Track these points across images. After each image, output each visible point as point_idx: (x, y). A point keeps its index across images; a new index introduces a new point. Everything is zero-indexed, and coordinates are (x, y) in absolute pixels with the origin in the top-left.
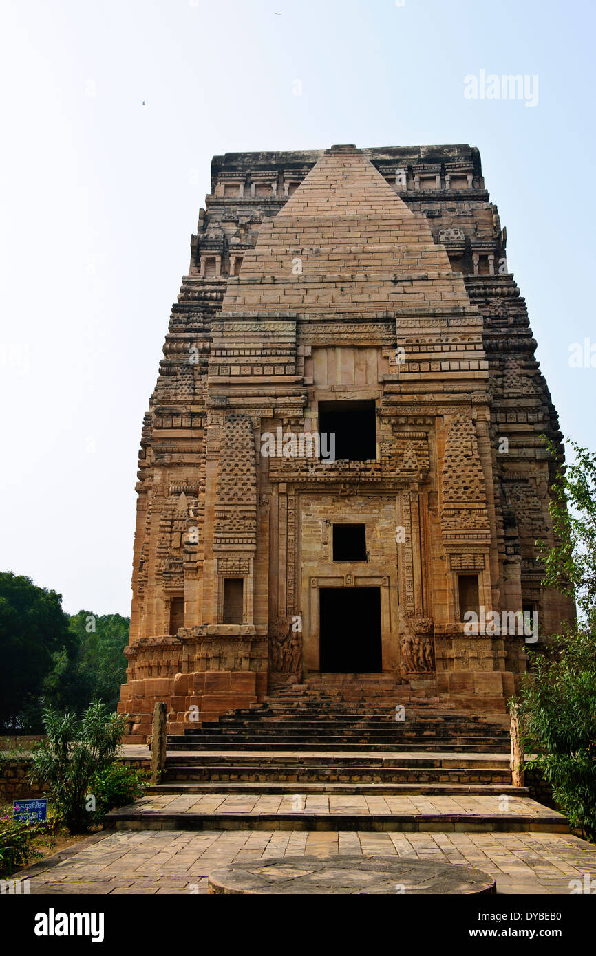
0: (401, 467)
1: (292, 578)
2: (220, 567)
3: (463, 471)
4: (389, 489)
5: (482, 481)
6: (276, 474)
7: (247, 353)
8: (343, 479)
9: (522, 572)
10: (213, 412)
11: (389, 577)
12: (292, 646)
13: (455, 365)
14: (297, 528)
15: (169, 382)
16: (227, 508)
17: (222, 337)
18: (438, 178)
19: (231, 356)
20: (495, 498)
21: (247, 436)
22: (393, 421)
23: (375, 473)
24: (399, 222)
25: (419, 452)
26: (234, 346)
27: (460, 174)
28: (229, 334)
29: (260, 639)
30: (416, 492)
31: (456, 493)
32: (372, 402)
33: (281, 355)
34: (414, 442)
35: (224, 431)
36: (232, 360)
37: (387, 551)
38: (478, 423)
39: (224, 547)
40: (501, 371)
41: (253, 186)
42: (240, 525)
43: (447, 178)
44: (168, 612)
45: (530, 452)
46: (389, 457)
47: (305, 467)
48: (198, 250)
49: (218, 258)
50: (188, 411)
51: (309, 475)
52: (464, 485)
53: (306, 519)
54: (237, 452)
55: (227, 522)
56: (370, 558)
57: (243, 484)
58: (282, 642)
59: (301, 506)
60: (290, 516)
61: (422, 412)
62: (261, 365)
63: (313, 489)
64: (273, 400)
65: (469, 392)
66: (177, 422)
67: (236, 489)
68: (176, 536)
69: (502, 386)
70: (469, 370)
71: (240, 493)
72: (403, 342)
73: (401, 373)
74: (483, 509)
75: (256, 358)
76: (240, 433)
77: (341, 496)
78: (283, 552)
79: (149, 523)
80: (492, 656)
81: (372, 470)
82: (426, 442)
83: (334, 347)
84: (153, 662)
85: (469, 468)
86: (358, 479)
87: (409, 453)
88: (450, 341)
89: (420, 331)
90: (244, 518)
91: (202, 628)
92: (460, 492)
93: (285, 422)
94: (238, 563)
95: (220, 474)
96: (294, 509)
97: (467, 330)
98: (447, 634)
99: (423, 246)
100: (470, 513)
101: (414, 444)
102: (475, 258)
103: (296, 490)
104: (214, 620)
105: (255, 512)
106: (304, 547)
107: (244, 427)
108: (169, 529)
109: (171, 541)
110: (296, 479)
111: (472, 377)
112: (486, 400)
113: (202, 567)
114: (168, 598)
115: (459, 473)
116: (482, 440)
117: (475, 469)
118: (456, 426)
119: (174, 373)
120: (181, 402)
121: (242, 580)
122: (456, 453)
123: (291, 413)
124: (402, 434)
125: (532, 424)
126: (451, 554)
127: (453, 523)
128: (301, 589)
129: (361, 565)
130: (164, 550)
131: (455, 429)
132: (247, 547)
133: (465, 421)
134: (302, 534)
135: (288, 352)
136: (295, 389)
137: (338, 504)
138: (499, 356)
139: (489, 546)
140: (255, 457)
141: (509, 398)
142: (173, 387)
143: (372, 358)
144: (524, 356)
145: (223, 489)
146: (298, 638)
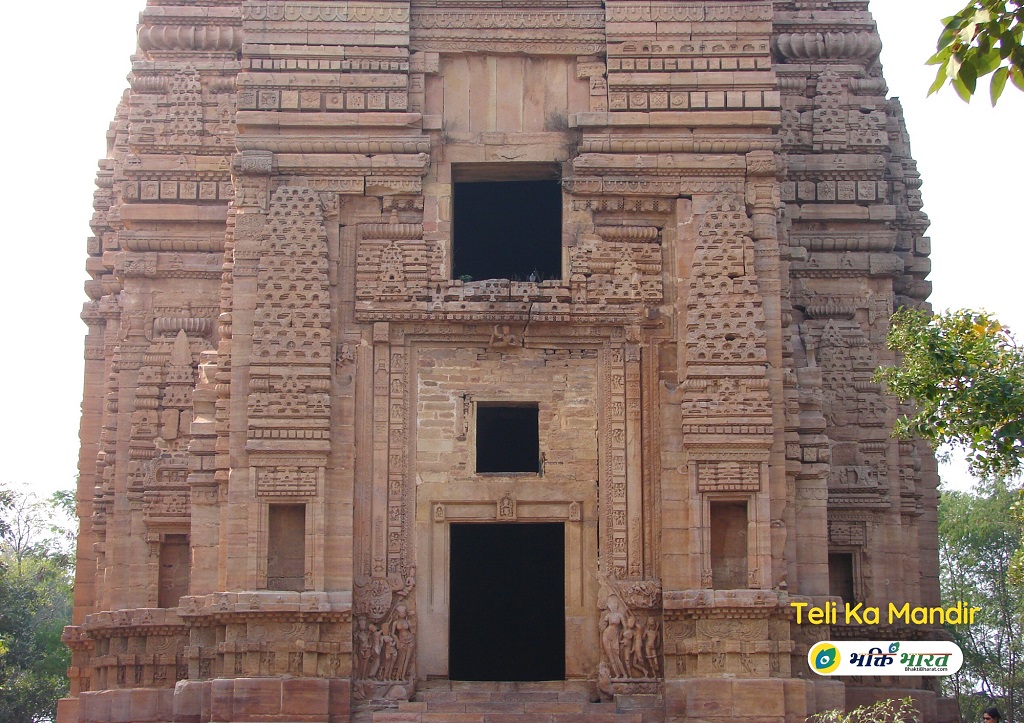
0: (609, 295)
1: (399, 504)
2: (260, 482)
3: (725, 305)
4: (585, 337)
5: (760, 324)
6: (368, 305)
7: (314, 65)
8: (498, 317)
9: (830, 491)
10: (247, 180)
11: (581, 503)
12: (397, 632)
13: (716, 99)
14: (409, 411)
15: (153, 108)
16: (274, 371)
17: (265, 31)
19: (280, 71)
20: (785, 356)
21: (313, 230)
22: (595, 204)
23: (559, 305)
25: (643, 266)
26: (287, 51)
28: (279, 26)
29: (338, 619)
30: (637, 342)
31: (711, 346)
32: (557, 165)
33: (379, 71)
34: (635, 245)
35: (268, 222)
36: (282, 79)
37: (579, 455)
38: (757, 211)
39: (268, 445)
40: (809, 97)
42: (299, 403)
44: (155, 562)
45: (858, 260)
46: (587, 275)
47: (425, 292)
50: (192, 167)
51: (432, 308)
52: (727, 331)
53: (427, 391)
54: (293, 262)
55: (273, 397)
56: (547, 467)
57: (306, 325)
58: (379, 624)
59: (416, 366)
60: (395, 385)
61: (651, 189)
62: (341, 90)
63: (440, 335)
65: (743, 153)
67: (291, 334)
68: (170, 416)
69: (810, 129)
70: (744, 109)
71: (299, 342)
72: (618, 50)
73: (612, 111)
74: (761, 377)
75: (330, 76)
76: (300, 224)
77: (493, 347)
78: (380, 455)
79: (115, 389)
80: (768, 650)
81: (554, 300)
82: (657, 246)
83: (483, 55)
84: (127, 658)
85: (737, 299)
86: (525, 317)
87: (625, 268)
88: (708, 51)
89: (652, 28)
90: (307, 390)
91: (226, 596)
92: (719, 344)
93: (387, 204)
94: (295, 475)
96: (403, 372)
97: (741, 29)
98: (686, 610)
100: (737, 385)
101: (634, 250)
103: (407, 336)
104: (251, 582)
105: (329, 378)
106: (422, 445)
107: (307, 212)
108: (155, 403)
109: (160, 425)
110: (407, 316)
111: (749, 123)
112: (772, 168)
113: (226, 482)
114: (155, 536)
115: (717, 309)
116: (762, 246)
117: (748, 301)
118: (715, 217)
119: (162, 90)
120: (177, 151)
121: (303, 507)
122: (714, 270)
123: (399, 186)
124: (611, 231)
125: (865, 204)
126: (699, 462)
127: (704, 404)
128: (416, 524)
129: (528, 479)
130: (146, 443)
131: (713, 223)
132: (314, 445)
133: (732, 208)
134: (418, 421)
135: (394, 65)
136: (408, 140)
137: (486, 364)
138: (806, 68)
139: (768, 447)
140: (328, 272)
141: (823, 152)
142: (160, 117)
143: (557, 80)
144: (855, 68)
145: (267, 332)
146: (407, 616)
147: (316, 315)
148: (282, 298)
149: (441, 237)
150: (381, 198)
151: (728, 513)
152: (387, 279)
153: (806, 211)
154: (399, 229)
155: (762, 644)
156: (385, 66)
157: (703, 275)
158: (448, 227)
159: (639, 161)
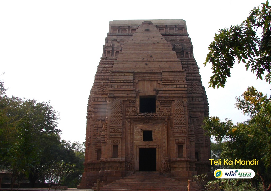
0: (163, 115)
1: (132, 145)
2: (112, 142)
4: (159, 121)
5: (185, 119)
6: (127, 116)
7: (120, 82)
8: (146, 118)
9: (195, 143)
10: (110, 98)
11: (159, 145)
12: (132, 164)
13: (178, 86)
14: (133, 132)
16: (114, 126)
17: (113, 77)
18: (174, 29)
19: (115, 83)
20: (188, 124)
21: (119, 105)
22: (160, 102)
23: (155, 116)
24: (163, 44)
25: (167, 111)
26: (116, 80)
27: (181, 28)
28: (115, 76)
29: (123, 162)
30: (167, 122)
31: (177, 122)
32: (155, 96)
34: (166, 108)
35: (113, 104)
36: (115, 84)
37: (158, 138)
38: (184, 103)
39: (113, 137)
40: (191, 86)
41: (121, 30)
42: (117, 131)
43: (177, 29)
44: (96, 154)
45: (199, 109)
46: (159, 112)
47: (136, 114)
48: (105, 49)
49: (111, 52)
50: (102, 96)
51: (137, 117)
52: (180, 120)
53: (136, 129)
54: (116, 110)
55: (113, 130)
56: (153, 140)
57: (118, 119)
58: (129, 163)
59: (134, 125)
60: (131, 128)
61: (169, 99)
62: (124, 85)
63: (138, 121)
64: (127, 95)
65: (182, 94)
66: (99, 99)
67: (116, 120)
68: (99, 132)
69: (191, 91)
70: (182, 88)
71: (117, 122)
72: (164, 79)
73: (163, 88)
74: (185, 127)
75: (122, 83)
76: (117, 105)
77: (146, 122)
79: (91, 128)
82: (169, 108)
83: (144, 80)
84: (92, 167)
85: (181, 115)
86: (150, 118)
87: (165, 111)
88: (177, 79)
89: (168, 76)
90: (118, 129)
91: (107, 158)
92: (179, 122)
93: (130, 102)
94: (117, 141)
95: (112, 116)
96: (132, 126)
97: (182, 76)
98: (174, 161)
99: (169, 52)
100: (181, 128)
102: (185, 53)
103: (133, 121)
104: (110, 156)
105: (122, 127)
106: (135, 137)
107: (118, 103)
108: (96, 130)
109: (97, 134)
110: (133, 118)
111: (183, 90)
112: (186, 96)
113: (107, 142)
114: (96, 150)
115: (178, 117)
116: (185, 108)
117: (183, 116)
118: (178, 103)
119: (98, 85)
120: (100, 94)
121: (118, 146)
122: (178, 111)
123: (132, 99)
124: (163, 105)
125: (200, 101)
126: (176, 139)
127: (177, 131)
128: (134, 148)
129: (151, 142)
130: (95, 136)
131: (178, 104)
132: (119, 137)
133: (180, 102)
134: (135, 133)
135: (131, 82)
136: (133, 92)
137: (145, 125)
138: (191, 82)
139: (186, 137)
140: (121, 111)
141: (193, 94)
142: (98, 89)
143: (155, 84)
144: (198, 82)
145: (113, 120)
146: (133, 162)
147: (120, 118)
148: (115, 115)
149: (138, 106)
150: (129, 101)
151: (180, 147)
152: (130, 112)
153: (191, 102)
154: (132, 105)
155: (185, 166)
156: (130, 82)
157: (176, 112)
158: (139, 105)
159: (167, 95)
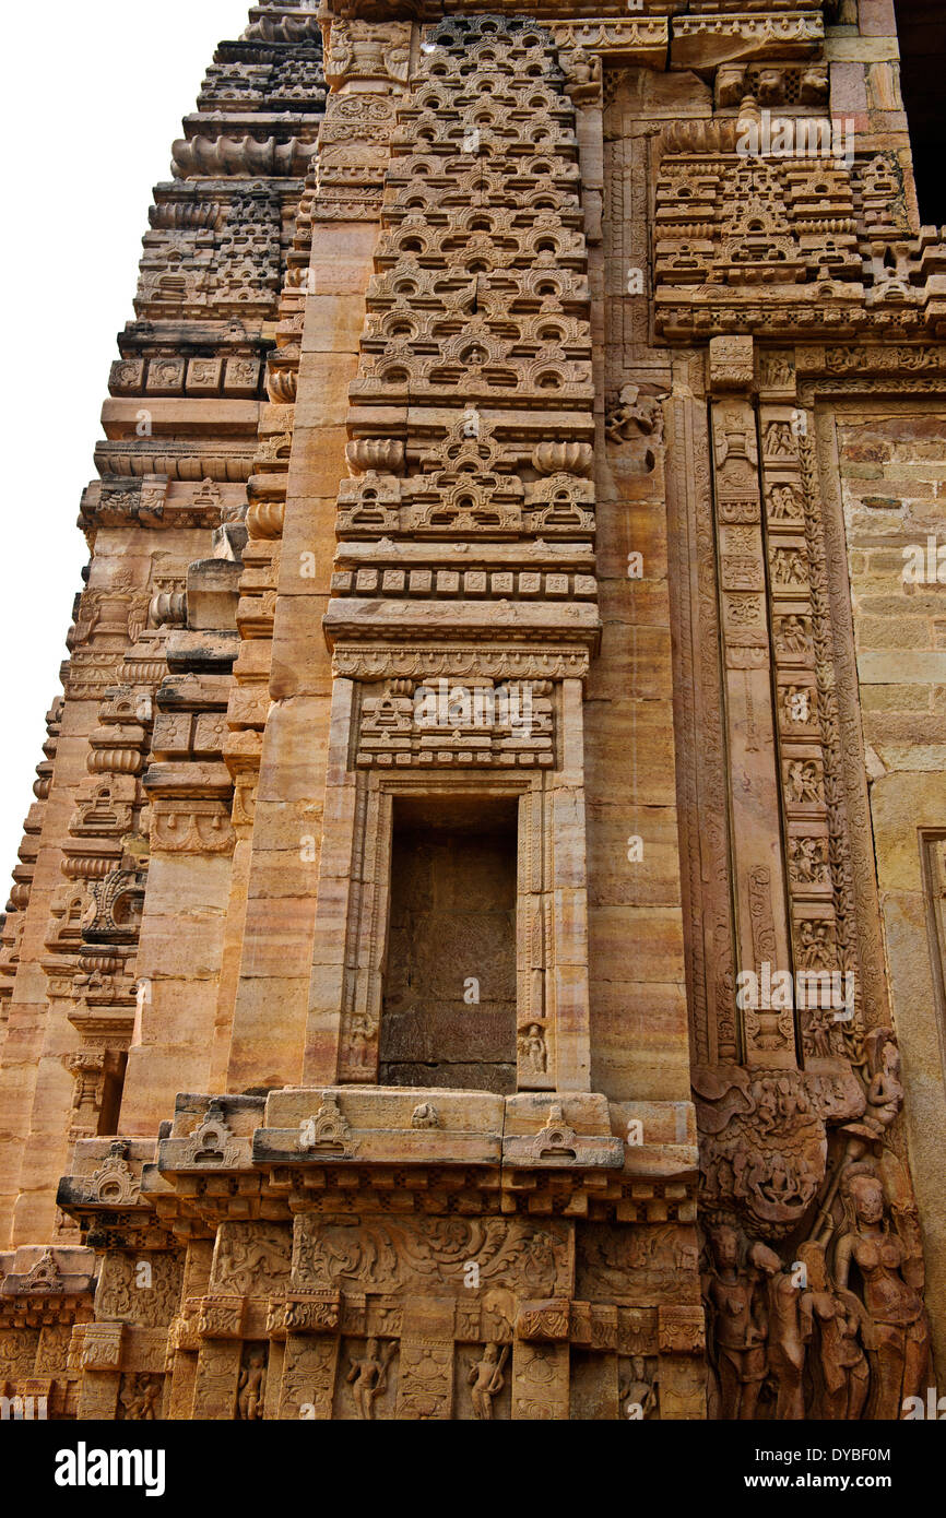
1: (817, 830)
2: (368, 724)
14: (825, 571)
15: (187, 249)
16: (422, 418)
35: (416, 86)
39: (394, 612)
42: (498, 499)
44: (88, 1123)
50: (251, 337)
51: (878, 297)
53: (873, 522)
55: (416, 484)
57: (519, 308)
58: (789, 1244)
59: (834, 461)
60: (778, 499)
66: (206, 371)
67: (475, 327)
71: (497, 348)
78: (748, 684)
90: (522, 468)
91: (225, 1108)
93: (729, 80)
96: (800, 468)
103: (804, 379)
104: (316, 1053)
105: (589, 440)
106: (871, 663)
108: (133, 760)
110: (806, 315)
113: (257, 758)
114: (94, 1054)
123: (763, 30)
128: (880, 898)
130: (102, 843)
132: (544, 614)
134: (855, 600)
142: (198, 262)
145: (402, 325)
147: (547, 288)
148: (448, 245)
149: (884, 144)
150: (711, 74)
152: (743, 228)
